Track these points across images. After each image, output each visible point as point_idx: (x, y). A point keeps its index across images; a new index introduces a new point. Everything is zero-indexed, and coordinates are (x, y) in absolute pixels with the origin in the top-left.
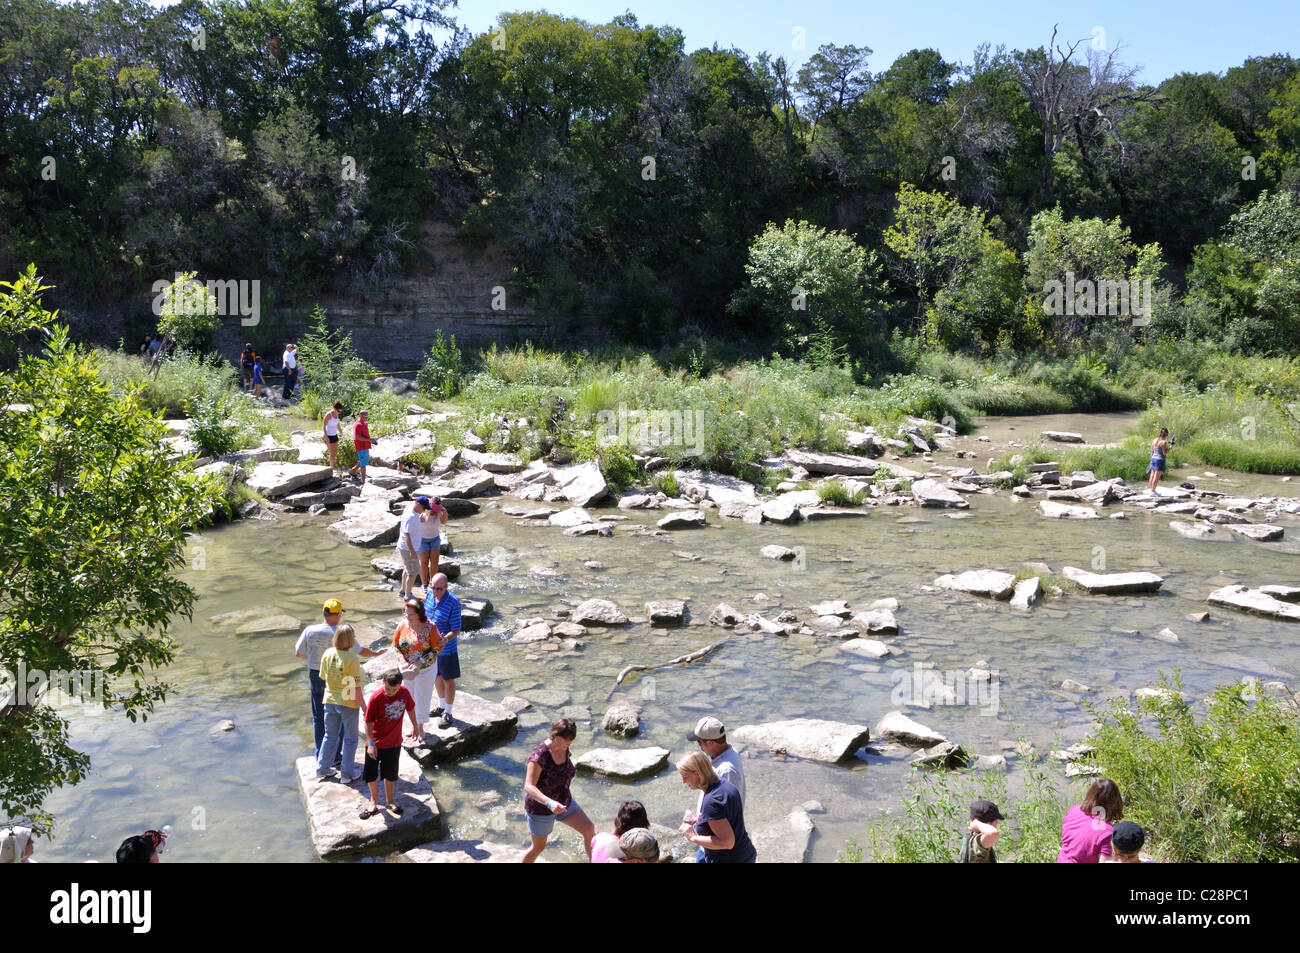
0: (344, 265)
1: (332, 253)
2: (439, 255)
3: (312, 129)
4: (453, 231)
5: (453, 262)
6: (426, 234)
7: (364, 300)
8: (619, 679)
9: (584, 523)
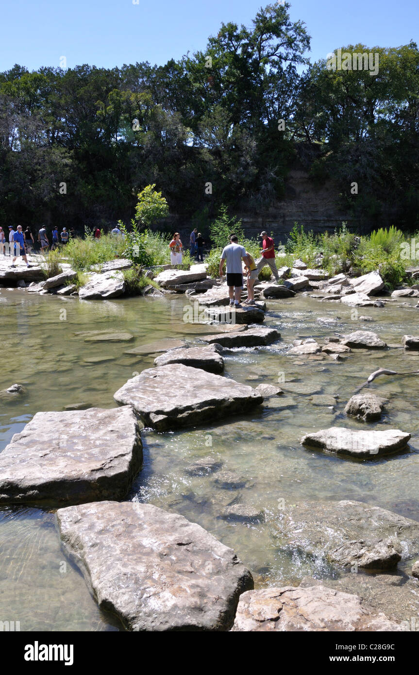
0: (245, 194)
1: (239, 187)
2: (298, 189)
3: (228, 119)
4: (306, 175)
5: (306, 192)
6: (292, 178)
7: (256, 214)
8: (370, 378)
9: (364, 300)
